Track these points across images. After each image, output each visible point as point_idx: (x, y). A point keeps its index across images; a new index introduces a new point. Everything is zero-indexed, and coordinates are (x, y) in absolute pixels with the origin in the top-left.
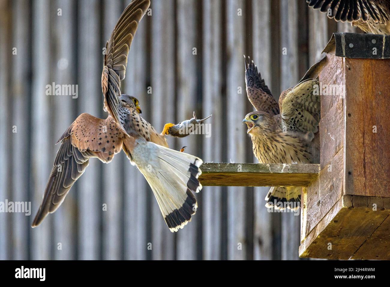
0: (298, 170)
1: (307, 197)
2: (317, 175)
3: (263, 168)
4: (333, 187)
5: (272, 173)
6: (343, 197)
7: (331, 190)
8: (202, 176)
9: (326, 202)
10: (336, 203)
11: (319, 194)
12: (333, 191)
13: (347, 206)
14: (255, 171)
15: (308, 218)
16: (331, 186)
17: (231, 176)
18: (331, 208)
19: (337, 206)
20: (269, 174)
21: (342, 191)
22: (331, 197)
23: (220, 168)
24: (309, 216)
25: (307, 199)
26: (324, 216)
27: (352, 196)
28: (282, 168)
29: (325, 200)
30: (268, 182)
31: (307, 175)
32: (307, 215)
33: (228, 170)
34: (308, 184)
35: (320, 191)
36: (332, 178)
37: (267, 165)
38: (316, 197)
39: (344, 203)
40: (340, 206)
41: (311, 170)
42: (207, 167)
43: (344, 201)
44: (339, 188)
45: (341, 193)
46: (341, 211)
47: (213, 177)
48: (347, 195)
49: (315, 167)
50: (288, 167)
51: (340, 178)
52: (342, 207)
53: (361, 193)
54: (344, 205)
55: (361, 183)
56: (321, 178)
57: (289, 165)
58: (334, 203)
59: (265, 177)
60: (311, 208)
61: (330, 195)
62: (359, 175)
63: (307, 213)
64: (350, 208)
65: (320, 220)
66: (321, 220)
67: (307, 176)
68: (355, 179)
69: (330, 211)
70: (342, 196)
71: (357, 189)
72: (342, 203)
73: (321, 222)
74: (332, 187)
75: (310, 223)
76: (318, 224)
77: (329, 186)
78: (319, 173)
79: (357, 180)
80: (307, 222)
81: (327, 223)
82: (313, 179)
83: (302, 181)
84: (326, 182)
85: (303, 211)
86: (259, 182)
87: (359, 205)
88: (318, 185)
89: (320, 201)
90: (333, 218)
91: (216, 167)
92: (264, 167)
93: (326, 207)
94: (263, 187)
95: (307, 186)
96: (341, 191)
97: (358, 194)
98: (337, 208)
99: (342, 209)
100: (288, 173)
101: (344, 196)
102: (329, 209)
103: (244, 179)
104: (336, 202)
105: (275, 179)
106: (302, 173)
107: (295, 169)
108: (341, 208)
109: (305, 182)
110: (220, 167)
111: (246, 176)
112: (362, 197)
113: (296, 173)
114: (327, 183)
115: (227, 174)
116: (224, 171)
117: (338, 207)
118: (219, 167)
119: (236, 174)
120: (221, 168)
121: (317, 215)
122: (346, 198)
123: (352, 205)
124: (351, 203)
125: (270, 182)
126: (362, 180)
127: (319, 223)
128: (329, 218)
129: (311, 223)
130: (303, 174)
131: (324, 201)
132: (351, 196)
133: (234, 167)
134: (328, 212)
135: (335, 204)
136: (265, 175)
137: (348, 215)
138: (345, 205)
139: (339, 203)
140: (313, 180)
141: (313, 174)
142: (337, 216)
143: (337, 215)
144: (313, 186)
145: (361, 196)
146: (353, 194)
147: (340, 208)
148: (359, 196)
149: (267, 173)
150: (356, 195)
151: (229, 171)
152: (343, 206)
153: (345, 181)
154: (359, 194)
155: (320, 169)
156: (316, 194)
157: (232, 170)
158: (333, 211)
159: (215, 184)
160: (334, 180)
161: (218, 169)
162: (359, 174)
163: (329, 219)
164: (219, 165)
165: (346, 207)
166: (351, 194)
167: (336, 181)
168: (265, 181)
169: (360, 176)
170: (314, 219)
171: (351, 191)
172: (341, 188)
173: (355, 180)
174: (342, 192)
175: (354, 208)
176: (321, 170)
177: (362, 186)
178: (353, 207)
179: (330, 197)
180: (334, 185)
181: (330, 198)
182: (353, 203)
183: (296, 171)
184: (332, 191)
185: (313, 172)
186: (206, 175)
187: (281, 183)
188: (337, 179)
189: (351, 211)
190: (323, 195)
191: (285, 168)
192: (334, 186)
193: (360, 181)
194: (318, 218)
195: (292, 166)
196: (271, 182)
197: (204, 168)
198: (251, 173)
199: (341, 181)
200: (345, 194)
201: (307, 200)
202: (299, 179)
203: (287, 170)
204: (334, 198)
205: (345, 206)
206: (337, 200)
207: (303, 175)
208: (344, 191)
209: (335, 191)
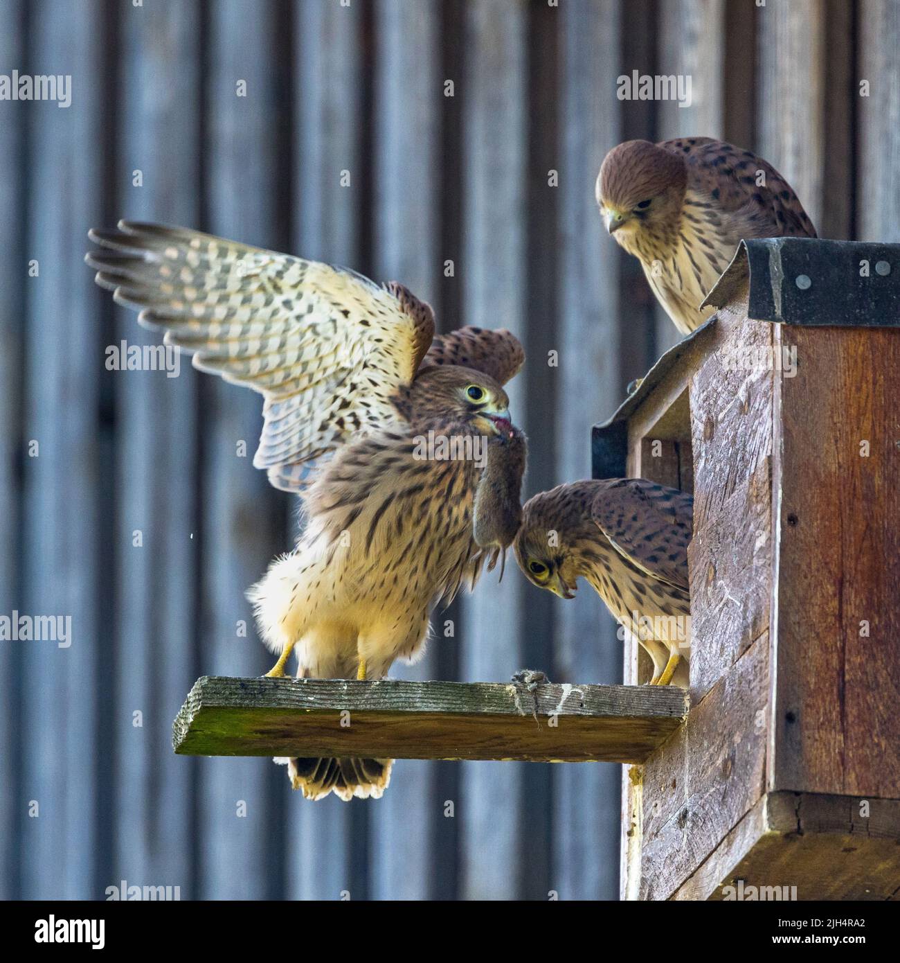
0: (612, 706)
1: (643, 796)
2: (677, 723)
3: (492, 697)
4: (733, 763)
5: (524, 714)
6: (765, 798)
7: (724, 774)
8: (287, 725)
9: (707, 814)
10: (741, 820)
11: (683, 787)
12: (733, 779)
13: (781, 830)
14: (466, 709)
15: (644, 869)
16: (725, 762)
17: (384, 724)
18: (725, 834)
19: (745, 828)
20: (513, 718)
21: (764, 776)
22: (724, 798)
23: (346, 698)
24: (649, 860)
25: (641, 805)
26: (699, 860)
27: (797, 794)
28: (558, 700)
29: (704, 809)
30: (511, 745)
31: (642, 722)
32: (643, 858)
33: (374, 704)
34: (647, 754)
35: (687, 778)
36: (731, 735)
37: (508, 688)
38: (675, 797)
39: (768, 819)
40: (756, 828)
41: (657, 705)
42: (305, 692)
43: (770, 811)
44: (752, 768)
45: (758, 785)
46: (758, 847)
47: (322, 728)
48: (782, 791)
49: (672, 696)
50: (579, 694)
51: (757, 734)
52: (763, 833)
53: (831, 784)
54: (769, 827)
55: (828, 751)
56: (691, 734)
57: (582, 690)
58: (736, 820)
59: (502, 730)
60: (656, 835)
61: (722, 791)
62: (823, 724)
63: (643, 850)
64: (789, 837)
65: (686, 875)
66: (691, 876)
67: (642, 726)
68: (809, 738)
69: (720, 844)
70: (762, 795)
71: (813, 771)
72: (762, 820)
73: (691, 883)
74: (730, 763)
75: (651, 886)
76: (678, 889)
77: (719, 762)
78: (684, 718)
79: (817, 740)
80: (643, 880)
81: (711, 885)
82: (665, 735)
83: (627, 745)
84: (708, 748)
85: (629, 843)
86: (481, 744)
87: (821, 827)
88: (682, 758)
89: (686, 812)
90: (732, 868)
91: (333, 694)
92: (499, 697)
93: (708, 831)
94: (494, 762)
95: (643, 761)
96: (760, 777)
97: (819, 789)
98: (745, 834)
99: (763, 839)
100: (579, 715)
101: (770, 795)
102: (719, 839)
103: (428, 736)
104: (741, 815)
105: (534, 737)
106: (627, 717)
107: (604, 703)
108: (758, 836)
109: (637, 745)
110: (347, 694)
111: (436, 725)
112: (831, 797)
113: (606, 717)
114: (711, 750)
115: (369, 719)
116: (361, 707)
117: (748, 833)
118: (344, 692)
119: (401, 719)
120: (350, 697)
121: (676, 860)
122: (776, 802)
123: (796, 827)
124: (795, 818)
125: (516, 744)
126: (832, 743)
127: (682, 885)
128: (719, 867)
129: (654, 885)
130: (632, 719)
131: (701, 813)
132: (793, 796)
133: (393, 695)
134: (715, 849)
135: (738, 823)
136: (502, 720)
137: (784, 859)
138: (773, 826)
139: (752, 818)
140: (664, 739)
141: (666, 719)
142: (746, 863)
143: (744, 859)
144: (661, 763)
145: (828, 795)
146: (799, 789)
147: (755, 836)
148: (819, 794)
149: (508, 716)
150: (810, 791)
151: (379, 707)
152: (767, 830)
153: (773, 743)
154: (821, 790)
155: (688, 704)
156: (674, 785)
157: (388, 705)
158: (730, 844)
159: (330, 750)
160: (737, 739)
161: (341, 701)
162: (822, 719)
163: (717, 873)
164: (345, 688)
165: (778, 832)
166: (792, 788)
167: (743, 744)
168: (499, 741)
169: (824, 727)
170: (666, 872)
171: (793, 777)
172: (758, 769)
173: (809, 742)
174: (765, 782)
175: (805, 836)
176: (692, 706)
177: (832, 764)
178: (799, 831)
179: (720, 799)
180: (737, 758)
181: (723, 802)
182: (799, 821)
183: (606, 710)
184: (728, 778)
185: (663, 712)
186: (301, 719)
187: (556, 748)
188: (745, 737)
189: (793, 848)
190: (698, 791)
191: (569, 699)
192: (736, 761)
193: (826, 745)
194: (678, 869)
195: (594, 693)
196: (521, 747)
197: (294, 697)
198: (454, 713)
199: (761, 742)
200: (772, 787)
201: (644, 806)
202: (616, 735)
203: (576, 704)
204: (734, 802)
205: (772, 829)
206: (746, 810)
207: (631, 722)
208: (771, 778)
209: (739, 777)
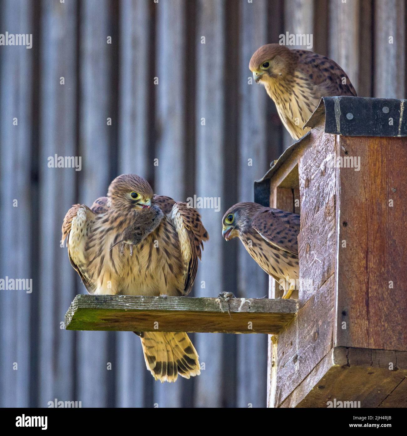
0: (263, 308)
1: (278, 349)
2: (293, 316)
3: (209, 304)
4: (318, 334)
5: (223, 312)
6: (333, 350)
7: (314, 339)
8: (117, 317)
9: (306, 357)
10: (322, 360)
11: (295, 345)
12: (318, 341)
13: (340, 364)
14: (197, 309)
15: (278, 382)
16: (315, 333)
17: (160, 316)
18: (314, 366)
19: (323, 364)
20: (219, 314)
21: (332, 340)
22: (314, 350)
24: (280, 378)
25: (277, 353)
26: (303, 378)
27: (347, 348)
28: (239, 305)
29: (305, 355)
30: (218, 326)
31: (277, 315)
32: (277, 377)
33: (156, 307)
34: (279, 330)
35: (297, 341)
36: (317, 321)
37: (216, 300)
38: (292, 349)
39: (334, 359)
40: (328, 363)
41: (284, 308)
42: (125, 302)
43: (335, 356)
44: (327, 336)
45: (330, 344)
46: (329, 372)
47: (133, 318)
48: (340, 347)
49: (290, 304)
50: (249, 303)
51: (329, 321)
52: (332, 366)
53: (362, 344)
54: (335, 363)
55: (361, 329)
56: (299, 320)
57: (250, 301)
58: (319, 359)
59: (214, 319)
60: (283, 366)
61: (313, 346)
62: (359, 316)
63: (277, 373)
64: (343, 367)
65: (297, 385)
66: (299, 385)
67: (278, 317)
68: (353, 322)
69: (312, 371)
70: (331, 348)
71: (354, 338)
72: (331, 360)
73: (299, 388)
74: (317, 334)
75: (281, 390)
76: (293, 391)
77: (312, 333)
78: (296, 313)
79: (356, 324)
80: (278, 387)
81: (308, 389)
82: (287, 321)
83: (270, 326)
84: (307, 327)
85: (271, 370)
86: (205, 326)
87: (358, 363)
88: (295, 332)
89: (297, 356)
90: (318, 382)
91: (137, 303)
92: (213, 304)
93: (307, 365)
94: (210, 333)
95: (277, 333)
96: (330, 340)
97: (357, 346)
98: (323, 366)
99: (332, 368)
100: (248, 312)
101: (335, 348)
102: (312, 368)
103: (181, 322)
104: (322, 358)
105: (228, 322)
106: (270, 313)
107: (260, 307)
108: (329, 367)
109: (275, 326)
110: (144, 303)
111: (183, 317)
112: (362, 350)
113: (261, 313)
114: (308, 328)
115: (154, 314)
116: (150, 309)
117: (325, 366)
118: (142, 302)
119: (168, 314)
120: (145, 304)
121: (292, 378)
122: (338, 352)
123: (347, 363)
124: (346, 359)
125: (220, 325)
126: (363, 325)
127: (295, 389)
128: (312, 381)
129: (283, 389)
130: (272, 314)
131: (304, 357)
132: (345, 348)
133: (165, 303)
134: (310, 373)
135: (320, 361)
136: (213, 314)
137: (342, 377)
138: (336, 363)
139: (327, 359)
140: (287, 323)
141: (288, 314)
143: (323, 378)
144: (286, 334)
145: (361, 348)
146: (348, 346)
147: (328, 367)
148: (357, 348)
149: (216, 312)
150: (353, 347)
151: (158, 308)
152: (334, 364)
153: (336, 325)
154: (358, 346)
155: (298, 307)
156: (292, 344)
157: (162, 307)
158: (317, 371)
159: (135, 328)
160: (320, 323)
161: (141, 306)
162: (358, 314)
163: (311, 384)
164: (143, 300)
165: (338, 365)
166: (345, 346)
167: (323, 325)
168: (212, 324)
169: (359, 318)
170: (288, 384)
171: (345, 341)
172: (330, 337)
173: (353, 324)
174: (332, 343)
175: (351, 367)
176: (299, 308)
177: (363, 334)
178: (348, 365)
179: (312, 350)
181: (314, 352)
182: (348, 360)
183: (261, 310)
184: (316, 340)
185: (286, 311)
186: (123, 314)
187: (238, 327)
188: (324, 322)
189: (346, 372)
190: (302, 346)
191: (244, 305)
192: (320, 333)
193: (360, 326)
194: (293, 382)
195: (255, 302)
196: (223, 326)
197: (119, 304)
198: (192, 311)
199: (331, 325)
200: (336, 345)
202: (265, 321)
203: (247, 307)
204: (318, 352)
205: (336, 364)
206: (324, 355)
207: (272, 315)
208: (336, 341)
209: (321, 341)
